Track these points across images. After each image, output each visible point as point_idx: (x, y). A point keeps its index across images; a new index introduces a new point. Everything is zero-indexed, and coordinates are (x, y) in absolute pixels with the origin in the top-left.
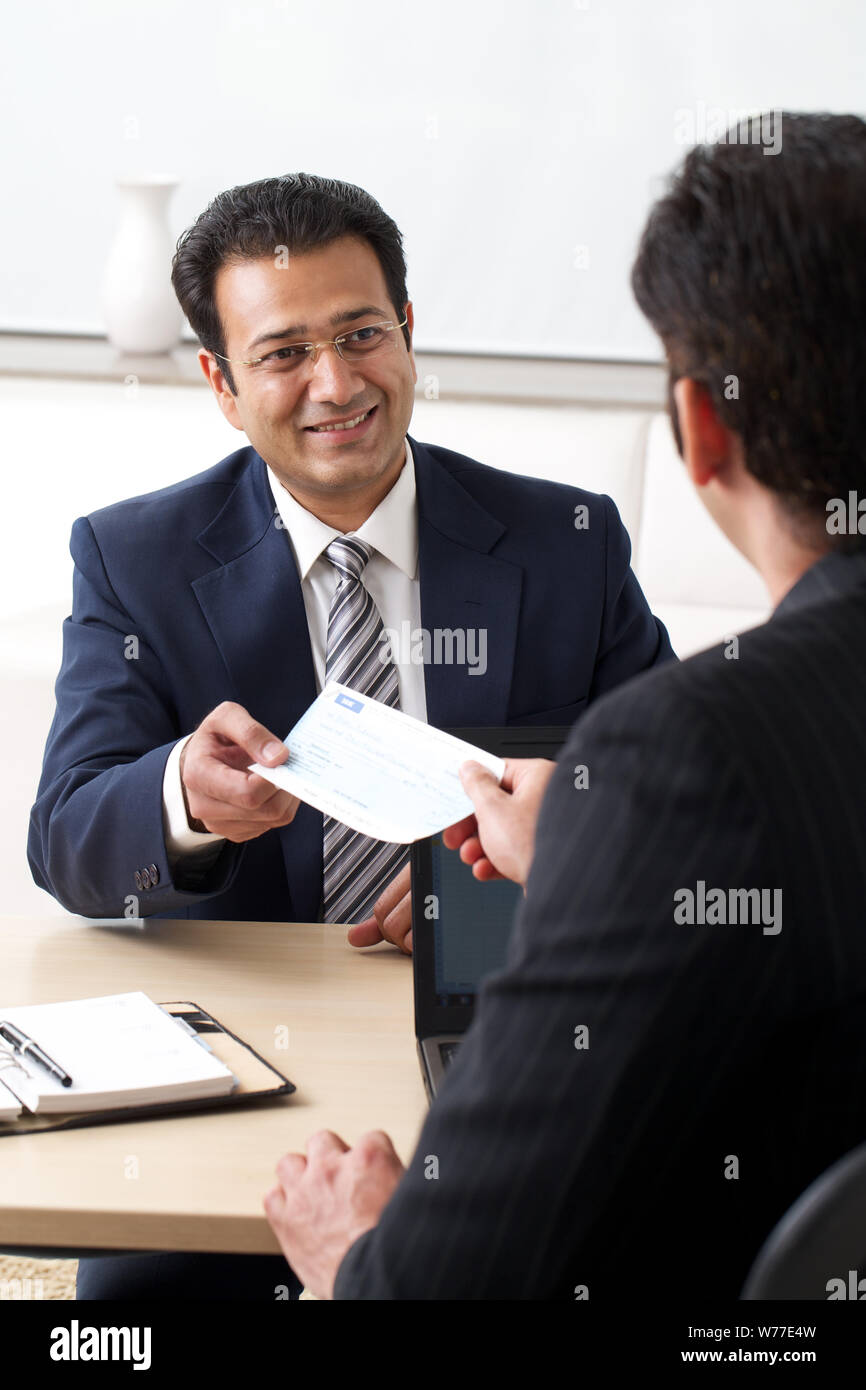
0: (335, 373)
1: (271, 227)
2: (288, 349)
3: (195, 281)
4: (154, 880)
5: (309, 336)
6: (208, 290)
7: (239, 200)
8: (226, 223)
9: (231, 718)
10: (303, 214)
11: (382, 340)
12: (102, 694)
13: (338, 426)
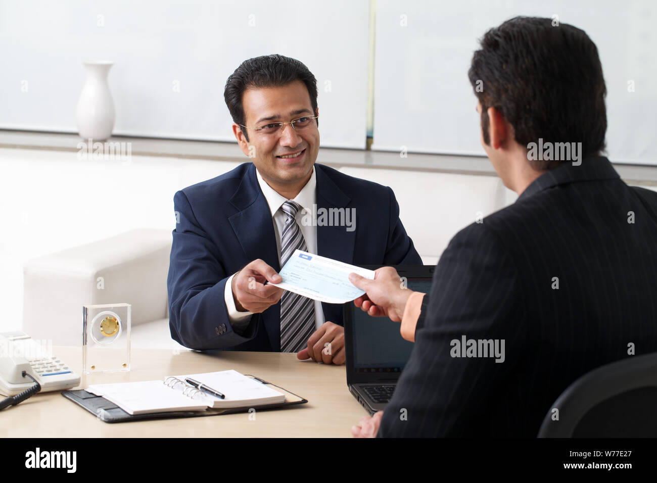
0: (291, 135)
1: (268, 75)
2: (272, 124)
3: (234, 95)
4: (224, 330)
5: (281, 119)
6: (240, 99)
7: (254, 65)
8: (248, 73)
9: (260, 265)
10: (280, 71)
11: (309, 122)
12: (196, 260)
13: (290, 156)
